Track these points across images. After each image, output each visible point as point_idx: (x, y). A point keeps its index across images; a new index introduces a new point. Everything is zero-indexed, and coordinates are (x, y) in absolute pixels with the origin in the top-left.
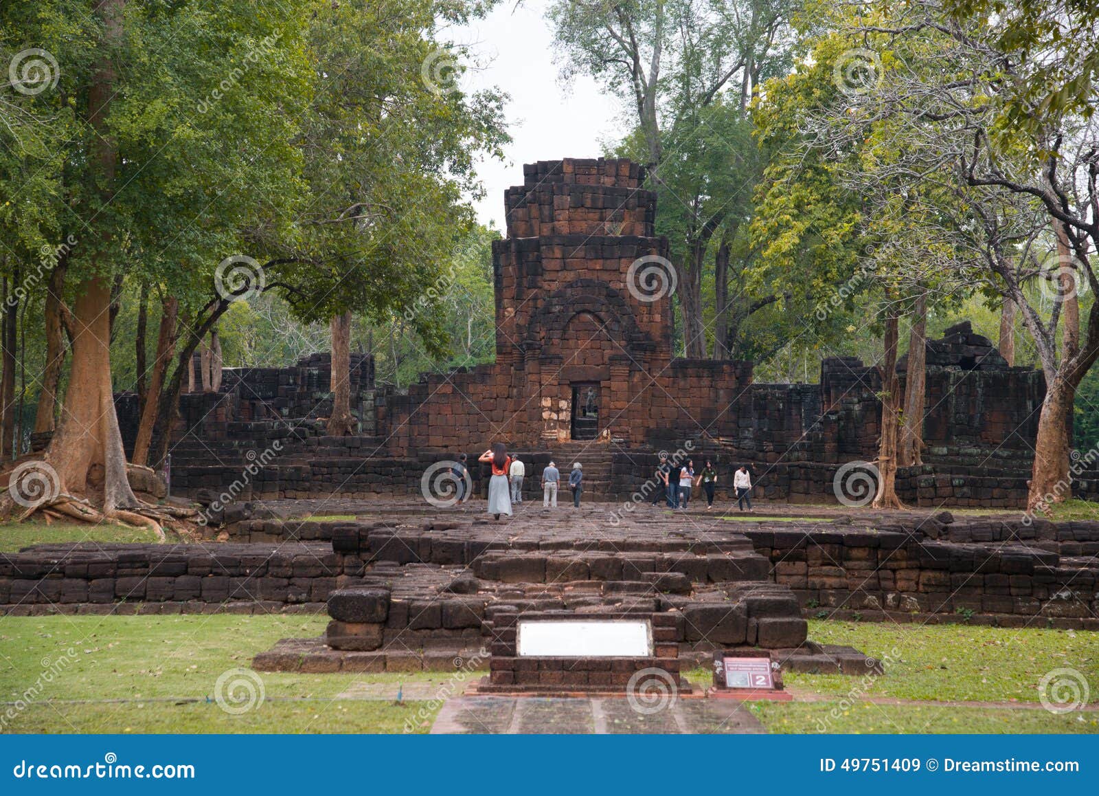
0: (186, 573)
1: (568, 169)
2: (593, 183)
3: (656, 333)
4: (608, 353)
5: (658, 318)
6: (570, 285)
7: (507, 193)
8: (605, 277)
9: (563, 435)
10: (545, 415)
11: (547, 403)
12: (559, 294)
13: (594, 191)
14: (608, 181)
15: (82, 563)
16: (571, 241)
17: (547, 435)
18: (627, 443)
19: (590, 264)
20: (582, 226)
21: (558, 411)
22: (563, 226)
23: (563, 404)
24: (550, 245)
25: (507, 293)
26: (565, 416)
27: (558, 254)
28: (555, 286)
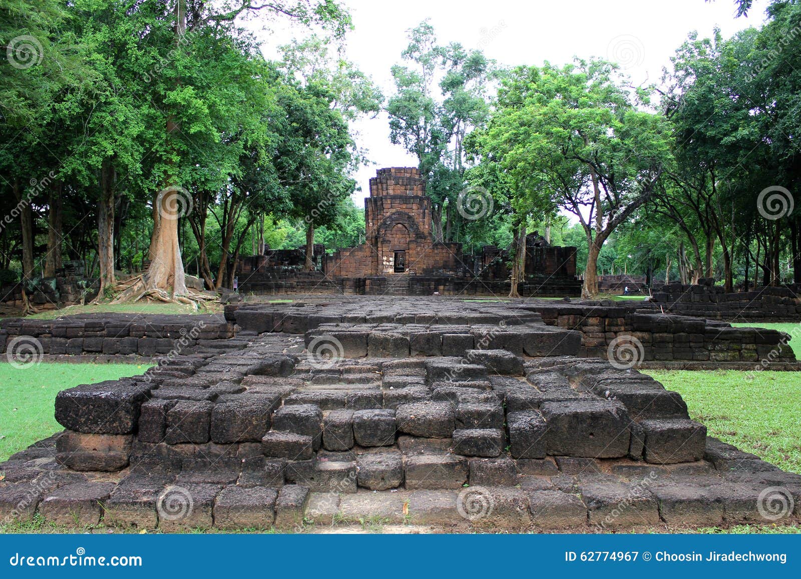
0: (128, 335)
1: (393, 171)
2: (402, 176)
3: (426, 233)
4: (408, 239)
5: (427, 227)
6: (394, 214)
7: (370, 180)
8: (407, 211)
9: (391, 271)
10: (384, 263)
11: (385, 258)
12: (390, 217)
13: (403, 178)
14: (408, 175)
15: (63, 327)
16: (394, 198)
17: (385, 271)
18: (416, 274)
19: (401, 206)
20: (398, 192)
21: (389, 261)
22: (391, 192)
23: (391, 259)
24: (386, 199)
25: (370, 217)
26: (392, 263)
27: (389, 202)
28: (388, 214)
